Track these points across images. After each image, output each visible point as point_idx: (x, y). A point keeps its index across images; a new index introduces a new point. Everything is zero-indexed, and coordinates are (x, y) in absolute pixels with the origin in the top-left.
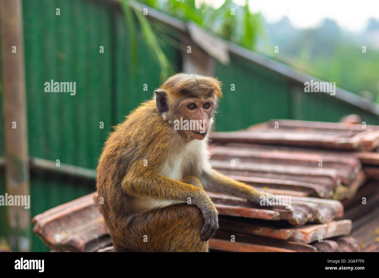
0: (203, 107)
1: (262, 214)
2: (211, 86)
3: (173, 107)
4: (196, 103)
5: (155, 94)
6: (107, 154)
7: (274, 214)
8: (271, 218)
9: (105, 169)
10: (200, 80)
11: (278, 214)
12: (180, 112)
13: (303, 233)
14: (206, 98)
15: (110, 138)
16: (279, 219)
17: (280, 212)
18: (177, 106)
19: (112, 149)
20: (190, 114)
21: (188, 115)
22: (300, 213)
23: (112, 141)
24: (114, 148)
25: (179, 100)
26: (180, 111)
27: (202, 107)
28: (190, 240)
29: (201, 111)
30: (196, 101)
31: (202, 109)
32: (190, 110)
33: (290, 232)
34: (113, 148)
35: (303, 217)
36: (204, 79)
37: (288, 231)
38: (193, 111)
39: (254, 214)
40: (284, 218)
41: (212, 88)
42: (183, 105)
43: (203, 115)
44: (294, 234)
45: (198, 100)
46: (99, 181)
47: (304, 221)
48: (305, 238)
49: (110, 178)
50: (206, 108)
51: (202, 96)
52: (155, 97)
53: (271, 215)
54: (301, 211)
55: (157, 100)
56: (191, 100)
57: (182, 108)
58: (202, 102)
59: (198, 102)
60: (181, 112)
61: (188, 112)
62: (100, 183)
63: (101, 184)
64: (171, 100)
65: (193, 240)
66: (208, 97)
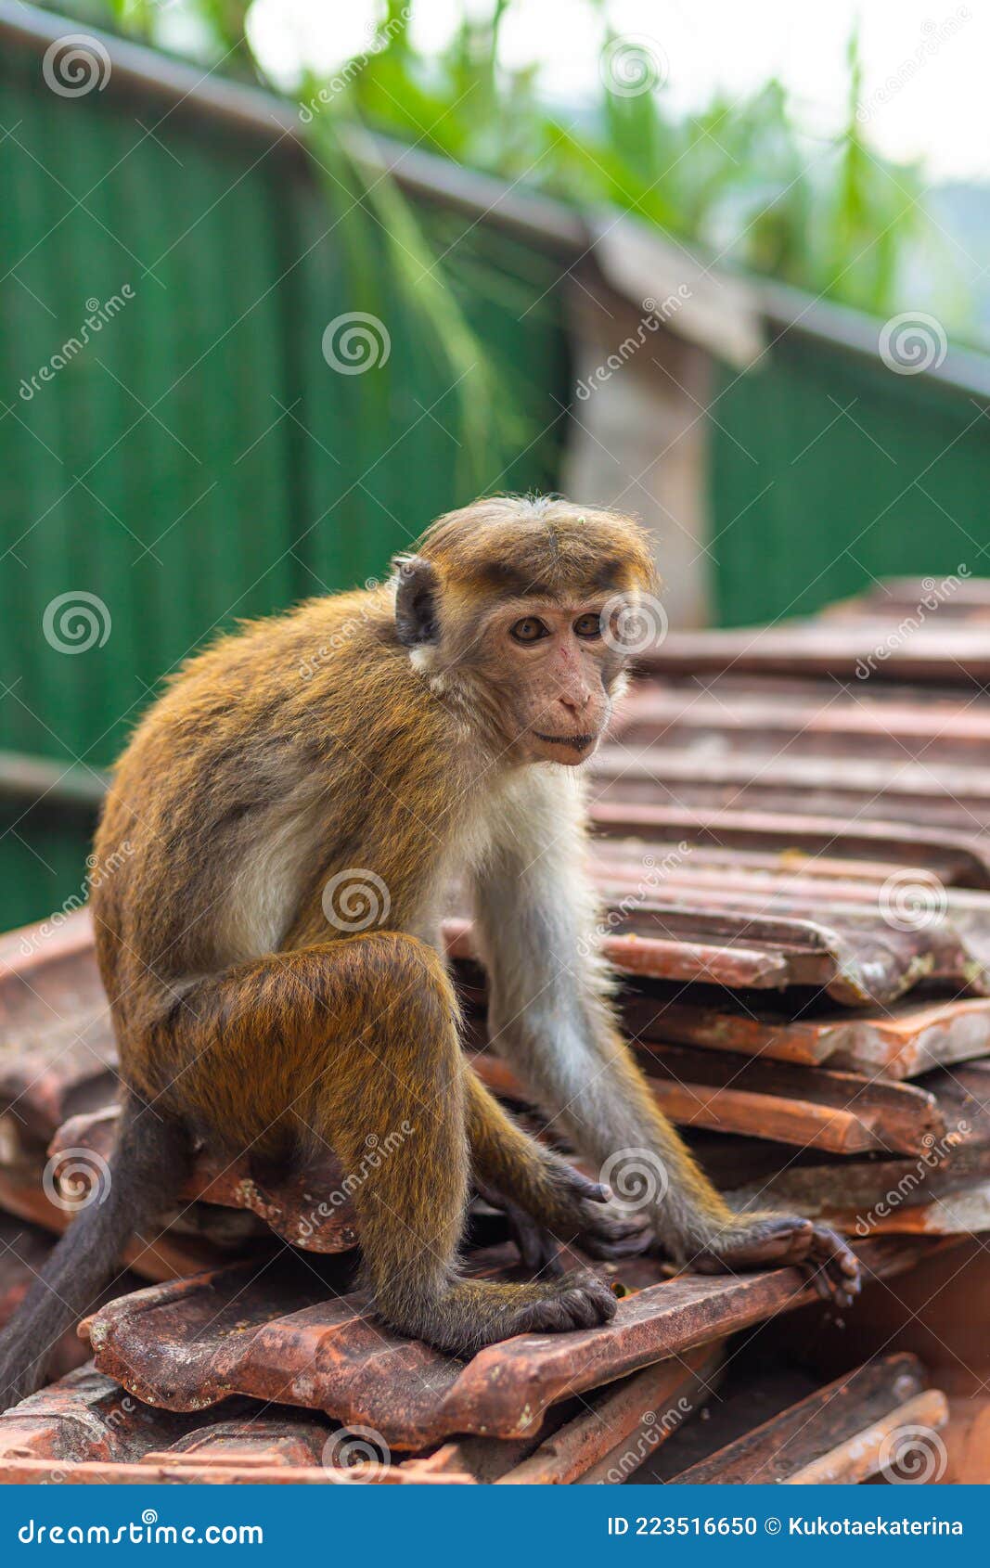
0: (577, 632)
1: (713, 965)
2: (607, 548)
3: (457, 636)
4: (543, 616)
5: (398, 572)
6: (177, 716)
7: (765, 961)
8: (748, 981)
9: (144, 777)
10: (564, 524)
11: (780, 963)
12: (483, 656)
13: (886, 1035)
14: (583, 597)
15: (211, 655)
16: (785, 981)
17: (786, 957)
18: (470, 630)
19: (201, 702)
20: (524, 661)
21: (517, 666)
22: (881, 955)
23: (216, 668)
24: (214, 702)
25: (478, 606)
26: (480, 652)
27: (571, 634)
28: (380, 1097)
29: (566, 650)
30: (543, 609)
31: (570, 641)
32: (522, 646)
33: (830, 1033)
34: (207, 700)
35: (888, 973)
36: (579, 520)
37: (823, 1030)
38: (534, 651)
39: (685, 966)
40: (805, 978)
41: (608, 556)
42: (494, 626)
43: (572, 667)
44: (852, 1039)
45: (549, 604)
46: (110, 822)
47: (896, 987)
48: (894, 1053)
49: (154, 811)
50: (590, 635)
51: (569, 588)
52: (394, 583)
53: (747, 968)
54: (884, 948)
55: (402, 595)
56: (522, 607)
57: (491, 641)
58: (568, 613)
59: (553, 612)
60: (487, 657)
61: (515, 656)
62: (110, 829)
63: (112, 836)
64: (452, 607)
65: (392, 1096)
66: (596, 589)
